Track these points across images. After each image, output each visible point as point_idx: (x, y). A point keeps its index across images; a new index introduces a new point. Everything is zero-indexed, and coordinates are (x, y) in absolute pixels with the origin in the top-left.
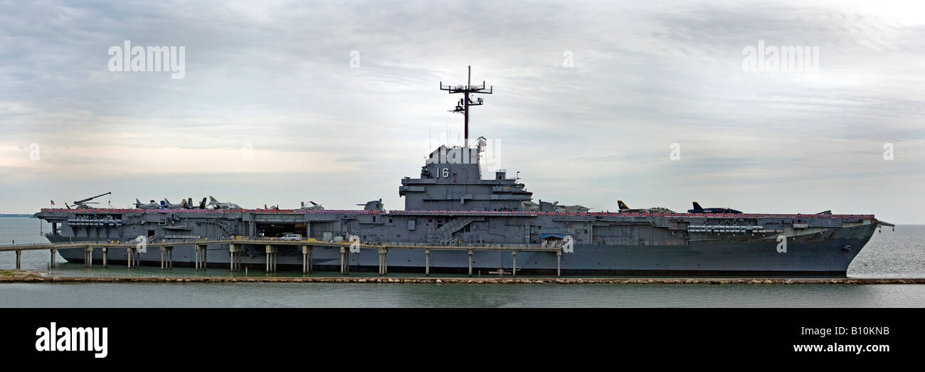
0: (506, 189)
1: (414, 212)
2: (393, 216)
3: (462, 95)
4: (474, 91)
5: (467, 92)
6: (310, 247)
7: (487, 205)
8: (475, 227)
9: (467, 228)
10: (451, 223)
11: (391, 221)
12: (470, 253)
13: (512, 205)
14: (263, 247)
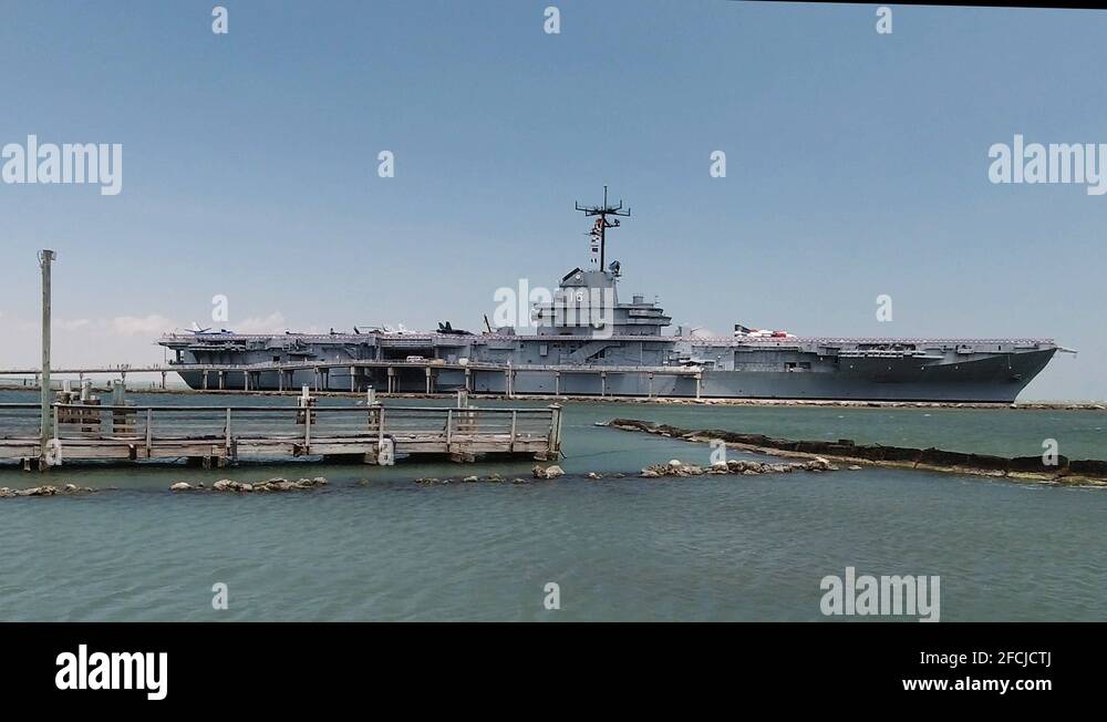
0: (643, 313)
1: (544, 338)
2: (524, 341)
3: (600, 217)
4: (612, 212)
5: (603, 213)
6: (435, 370)
7: (624, 330)
8: (610, 353)
9: (602, 354)
10: (584, 348)
11: (522, 346)
12: (603, 375)
13: (648, 330)
14: (385, 369)
